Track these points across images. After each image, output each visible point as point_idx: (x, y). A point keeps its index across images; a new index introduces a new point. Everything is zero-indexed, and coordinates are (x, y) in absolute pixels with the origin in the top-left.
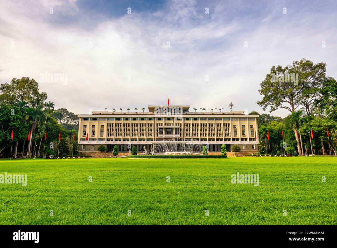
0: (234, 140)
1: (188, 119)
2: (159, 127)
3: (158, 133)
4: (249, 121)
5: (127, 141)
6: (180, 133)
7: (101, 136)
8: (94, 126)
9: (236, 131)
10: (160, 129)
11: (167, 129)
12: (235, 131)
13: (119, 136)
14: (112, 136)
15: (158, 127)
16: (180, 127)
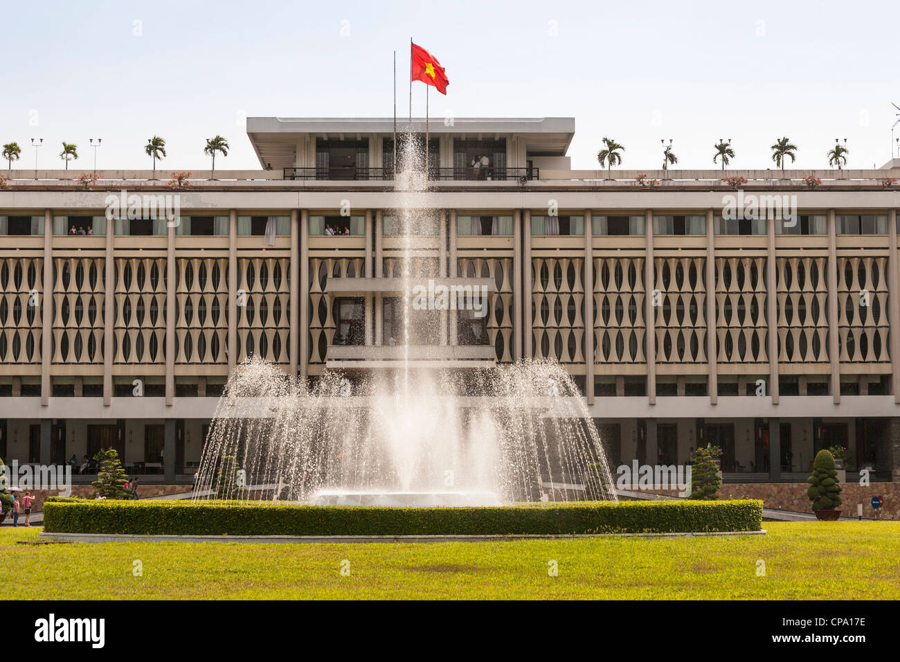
2: (335, 286)
3: (323, 338)
5: (84, 395)
6: (500, 338)
10: (339, 301)
15: (323, 285)
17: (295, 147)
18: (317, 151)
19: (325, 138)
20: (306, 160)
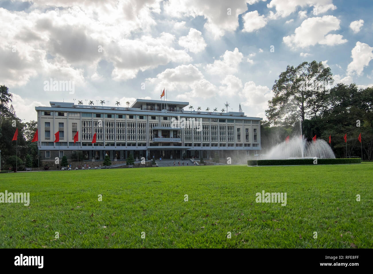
17: (142, 104)
19: (148, 103)
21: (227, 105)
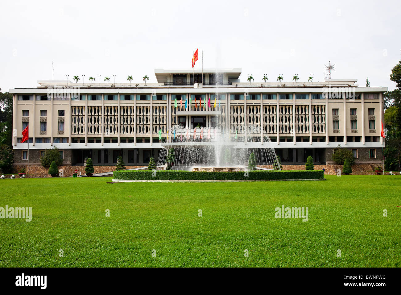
0: (332, 139)
1: (237, 96)
2: (178, 113)
4: (367, 101)
5: (112, 142)
7: (59, 133)
8: (43, 112)
9: (338, 121)
10: (179, 117)
11: (195, 118)
12: (336, 122)
13: (96, 132)
14: (82, 132)
15: (175, 113)
16: (222, 113)
17: (167, 77)
18: (173, 78)
19: (175, 74)
20: (170, 80)
21: (330, 68)
